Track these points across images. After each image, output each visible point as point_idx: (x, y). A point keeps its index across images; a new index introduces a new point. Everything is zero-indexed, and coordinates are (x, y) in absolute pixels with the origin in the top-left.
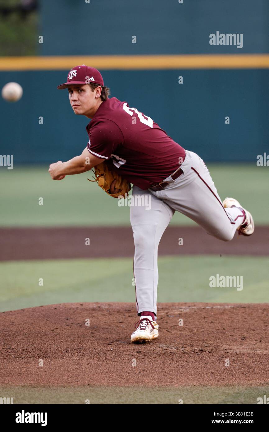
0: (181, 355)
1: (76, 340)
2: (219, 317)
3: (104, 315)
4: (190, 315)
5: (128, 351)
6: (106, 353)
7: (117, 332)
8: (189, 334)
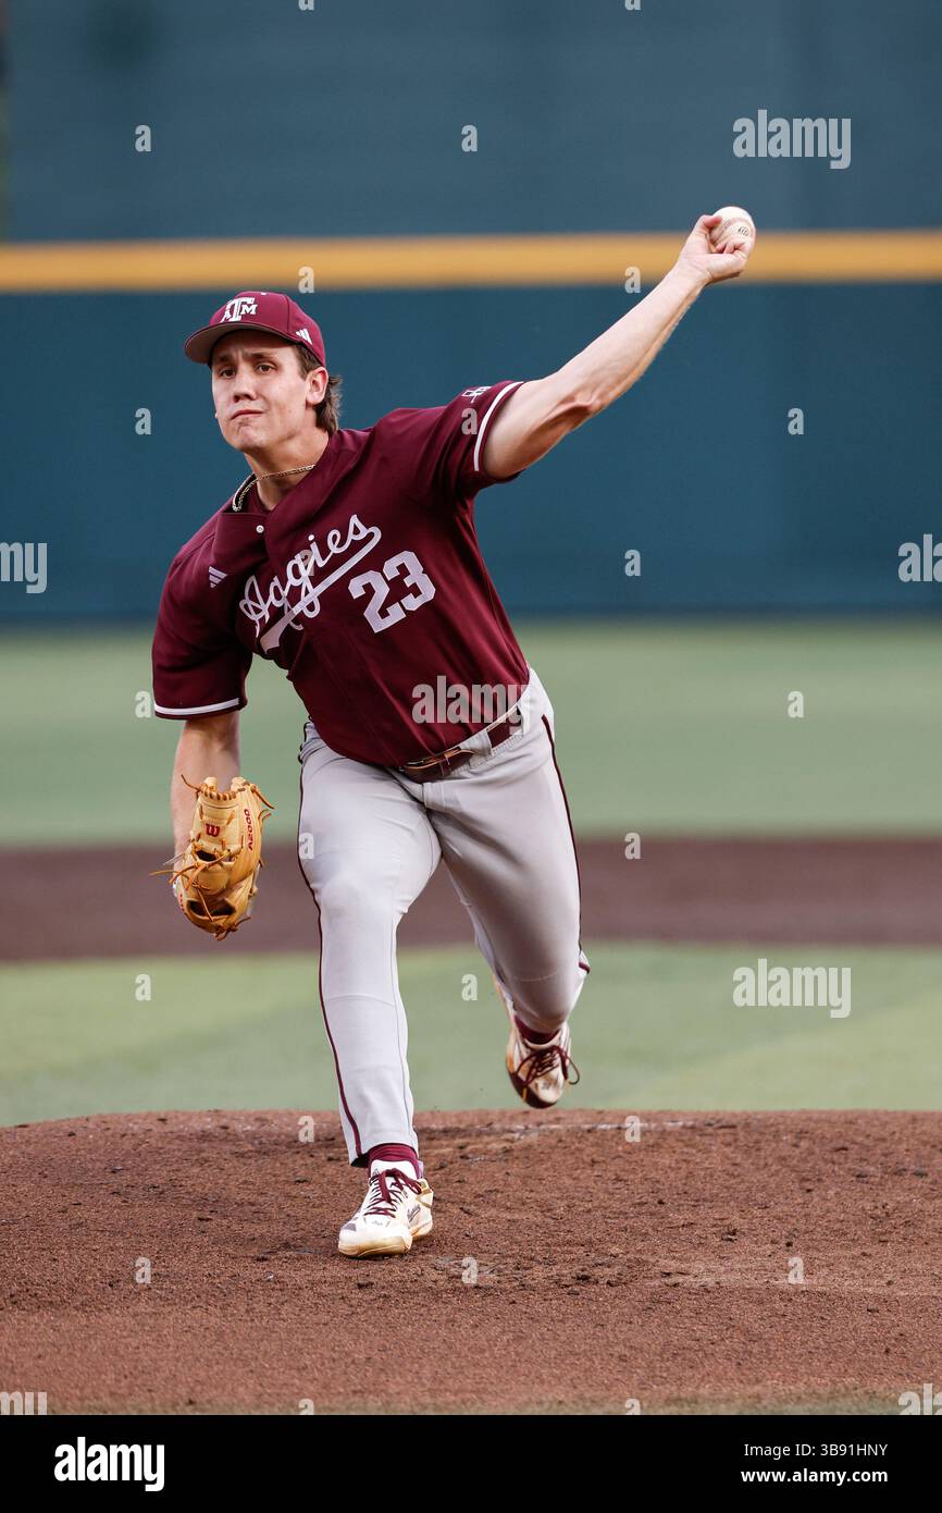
0: (513, 1297)
1: (146, 1245)
2: (642, 1161)
3: (242, 1155)
4: (542, 1153)
5: (325, 1282)
6: (249, 1291)
7: (288, 1215)
8: (539, 1220)
